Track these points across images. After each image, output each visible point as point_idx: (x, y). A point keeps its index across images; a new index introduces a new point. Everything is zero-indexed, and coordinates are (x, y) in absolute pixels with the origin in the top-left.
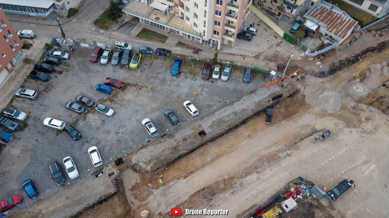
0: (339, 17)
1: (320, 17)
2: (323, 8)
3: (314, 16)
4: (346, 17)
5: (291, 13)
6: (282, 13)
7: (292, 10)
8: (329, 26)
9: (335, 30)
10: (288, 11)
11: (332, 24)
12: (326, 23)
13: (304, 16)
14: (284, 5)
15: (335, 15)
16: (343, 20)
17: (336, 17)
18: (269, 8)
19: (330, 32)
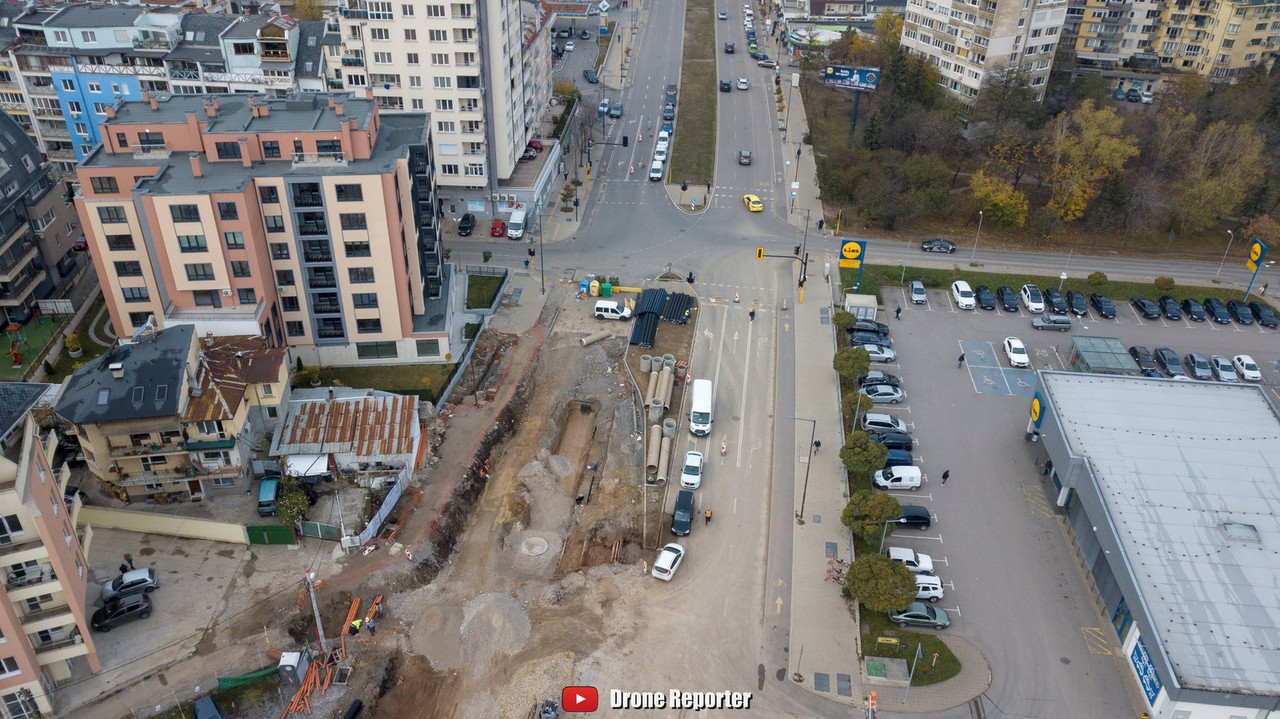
0: (366, 409)
1: (317, 434)
2: (308, 407)
3: (298, 438)
4: (381, 400)
5: (227, 467)
6: (200, 479)
7: (226, 455)
8: (356, 443)
9: (377, 444)
10: (216, 464)
11: (358, 433)
12: (342, 439)
13: (271, 454)
14: (194, 456)
15: (352, 408)
16: (380, 409)
17: (357, 411)
18: (150, 486)
19: (369, 453)
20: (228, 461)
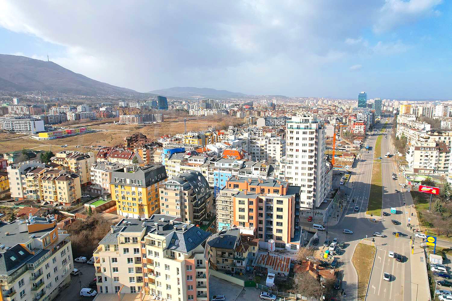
0: (277, 259)
1: (264, 262)
2: (262, 255)
3: (259, 262)
4: (281, 257)
5: (242, 266)
6: (234, 268)
8: (274, 266)
9: (279, 268)
10: (239, 265)
11: (274, 264)
12: (270, 265)
13: (252, 265)
14: (234, 261)
15: (273, 258)
16: (281, 259)
17: (275, 259)
18: (223, 267)
19: (277, 270)
20: (242, 264)
